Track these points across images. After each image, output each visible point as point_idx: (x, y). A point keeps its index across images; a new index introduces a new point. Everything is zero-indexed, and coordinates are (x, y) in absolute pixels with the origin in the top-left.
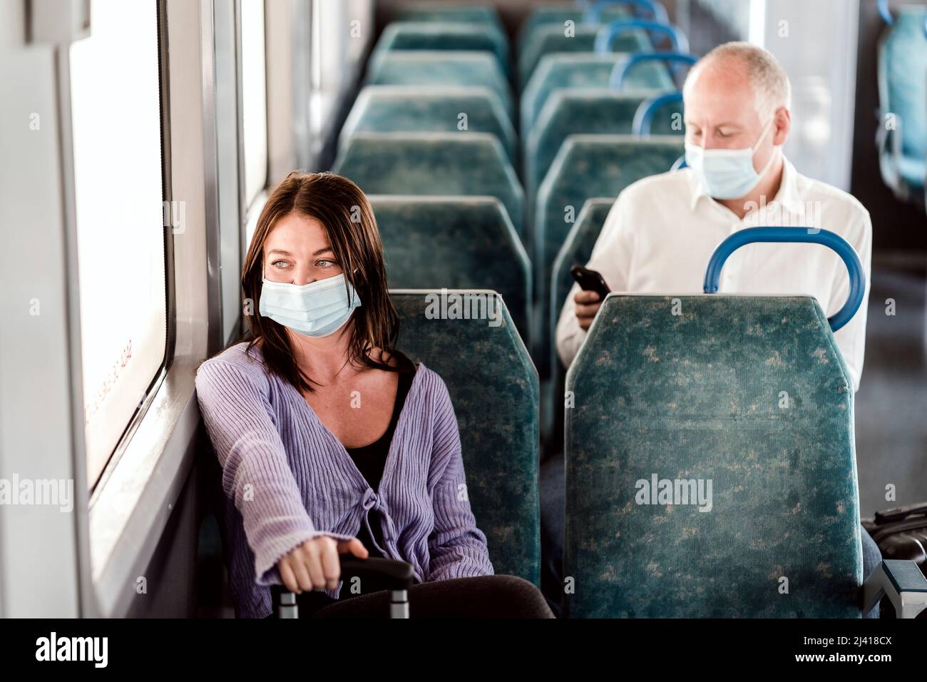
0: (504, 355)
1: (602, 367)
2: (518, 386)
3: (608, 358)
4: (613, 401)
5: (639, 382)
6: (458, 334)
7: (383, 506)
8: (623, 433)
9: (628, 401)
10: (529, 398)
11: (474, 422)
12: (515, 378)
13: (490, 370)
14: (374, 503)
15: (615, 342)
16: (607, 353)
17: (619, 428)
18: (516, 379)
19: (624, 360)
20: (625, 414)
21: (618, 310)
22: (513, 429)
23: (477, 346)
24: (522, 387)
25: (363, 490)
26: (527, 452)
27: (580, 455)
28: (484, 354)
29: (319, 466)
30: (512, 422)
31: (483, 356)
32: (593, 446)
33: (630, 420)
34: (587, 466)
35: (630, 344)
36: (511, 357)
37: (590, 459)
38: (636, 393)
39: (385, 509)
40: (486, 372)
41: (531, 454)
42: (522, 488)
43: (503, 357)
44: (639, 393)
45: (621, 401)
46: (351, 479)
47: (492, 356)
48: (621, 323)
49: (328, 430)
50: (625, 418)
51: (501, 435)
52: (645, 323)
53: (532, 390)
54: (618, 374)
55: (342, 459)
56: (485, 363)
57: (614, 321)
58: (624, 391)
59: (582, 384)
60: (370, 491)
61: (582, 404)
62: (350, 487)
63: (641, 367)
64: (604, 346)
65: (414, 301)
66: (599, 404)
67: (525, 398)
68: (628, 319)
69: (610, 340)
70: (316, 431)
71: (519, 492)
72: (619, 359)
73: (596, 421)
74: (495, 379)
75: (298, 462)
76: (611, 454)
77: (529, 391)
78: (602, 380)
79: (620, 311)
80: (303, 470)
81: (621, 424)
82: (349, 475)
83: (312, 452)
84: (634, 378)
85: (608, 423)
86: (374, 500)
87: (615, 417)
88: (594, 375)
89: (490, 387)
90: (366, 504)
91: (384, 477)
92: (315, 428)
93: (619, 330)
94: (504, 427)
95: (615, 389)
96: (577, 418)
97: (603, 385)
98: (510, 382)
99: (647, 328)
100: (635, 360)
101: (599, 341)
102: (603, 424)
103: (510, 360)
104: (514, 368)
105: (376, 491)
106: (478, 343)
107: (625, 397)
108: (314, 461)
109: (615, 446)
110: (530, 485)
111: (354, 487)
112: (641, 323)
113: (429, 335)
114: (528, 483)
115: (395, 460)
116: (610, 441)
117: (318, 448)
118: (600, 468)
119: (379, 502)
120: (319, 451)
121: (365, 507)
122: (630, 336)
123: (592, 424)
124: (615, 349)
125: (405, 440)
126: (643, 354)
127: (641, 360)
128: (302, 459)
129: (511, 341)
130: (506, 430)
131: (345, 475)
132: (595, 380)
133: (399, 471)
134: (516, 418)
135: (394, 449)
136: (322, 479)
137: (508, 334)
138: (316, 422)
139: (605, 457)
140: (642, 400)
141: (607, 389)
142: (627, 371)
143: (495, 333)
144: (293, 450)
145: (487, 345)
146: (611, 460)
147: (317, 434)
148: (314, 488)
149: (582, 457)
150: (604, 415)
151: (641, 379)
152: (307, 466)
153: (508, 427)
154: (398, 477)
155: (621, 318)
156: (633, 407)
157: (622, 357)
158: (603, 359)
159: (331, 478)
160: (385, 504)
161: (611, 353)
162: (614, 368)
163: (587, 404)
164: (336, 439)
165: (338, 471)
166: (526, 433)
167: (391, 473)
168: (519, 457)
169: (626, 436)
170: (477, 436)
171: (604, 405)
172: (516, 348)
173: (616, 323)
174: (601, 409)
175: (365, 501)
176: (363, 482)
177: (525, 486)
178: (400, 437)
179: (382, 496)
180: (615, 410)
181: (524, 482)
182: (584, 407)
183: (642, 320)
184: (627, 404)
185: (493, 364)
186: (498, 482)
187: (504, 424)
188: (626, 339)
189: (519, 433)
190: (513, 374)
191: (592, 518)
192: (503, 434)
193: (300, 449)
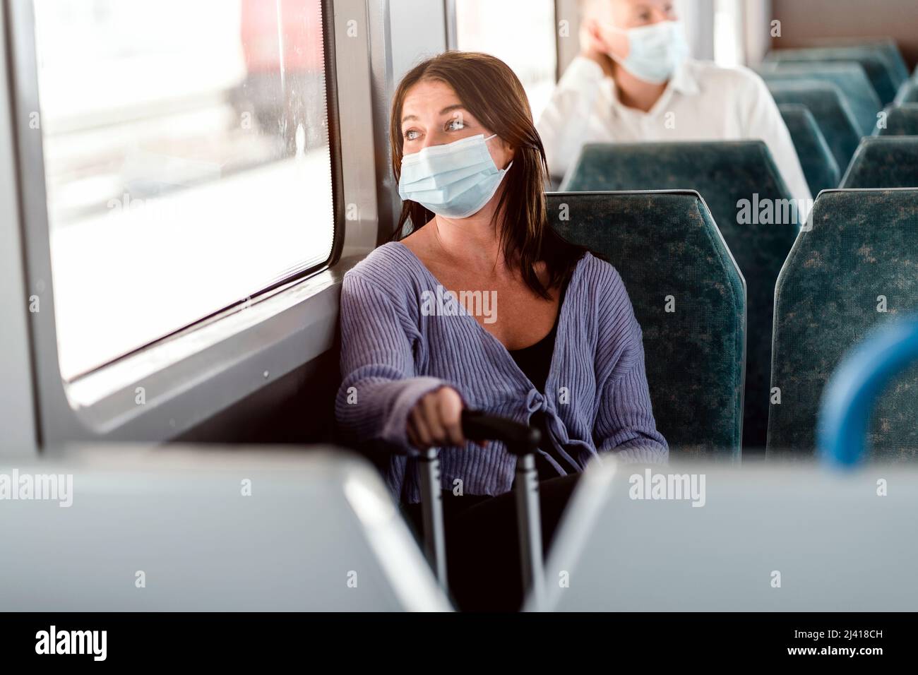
0: (701, 257)
1: (811, 269)
2: (717, 291)
3: (818, 259)
4: (823, 307)
5: (853, 286)
6: (650, 234)
7: (551, 407)
8: (834, 342)
9: (841, 307)
10: (729, 304)
11: (667, 331)
12: (714, 282)
13: (686, 274)
14: (541, 403)
15: (826, 240)
16: (817, 253)
17: (830, 337)
18: (714, 284)
19: (836, 261)
20: (836, 322)
21: (830, 205)
22: (711, 338)
23: (671, 247)
24: (722, 293)
25: (526, 391)
26: (725, 363)
27: (785, 367)
28: (679, 256)
29: (477, 369)
30: (709, 331)
31: (677, 258)
32: (799, 356)
33: (842, 328)
34: (792, 378)
35: (842, 242)
36: (709, 259)
37: (796, 371)
38: (849, 298)
39: (554, 410)
40: (681, 276)
41: (730, 365)
42: (718, 402)
43: (699, 259)
44: (853, 299)
45: (832, 306)
46: (514, 380)
47: (687, 259)
48: (832, 219)
49: (486, 331)
50: (836, 326)
51: (696, 344)
52: (859, 219)
53: (733, 296)
54: (830, 276)
55: (502, 360)
56: (680, 266)
57: (825, 218)
58: (837, 296)
59: (789, 289)
60: (534, 391)
61: (789, 311)
62: (514, 389)
63: (855, 268)
64: (813, 246)
65: (605, 200)
66: (808, 310)
67: (724, 305)
68: (840, 216)
69: (820, 239)
70: (473, 334)
71: (714, 407)
72: (830, 260)
73: (804, 330)
74: (691, 283)
75: (452, 366)
76: (820, 366)
77: (730, 297)
78: (812, 284)
79: (832, 207)
80: (458, 374)
81: (832, 332)
82: (511, 376)
83: (468, 354)
84: (847, 281)
85: (817, 332)
86: (540, 401)
87: (826, 325)
88: (802, 278)
89: (686, 292)
90: (531, 406)
91: (551, 376)
92: (472, 330)
93: (830, 228)
94: (700, 337)
95: (826, 294)
96: (784, 327)
97: (812, 289)
98: (708, 286)
99: (861, 225)
100: (847, 260)
101: (808, 241)
102: (811, 332)
103: (708, 262)
104: (713, 271)
105: (542, 391)
106: (672, 244)
107: (837, 302)
108: (470, 365)
109: (825, 356)
110: (728, 400)
111: (517, 389)
112: (855, 219)
113: (620, 237)
114: (725, 397)
115: (562, 357)
116: (820, 351)
117: (475, 351)
118: (807, 380)
119: (546, 402)
120: (476, 353)
121: (529, 410)
122: (842, 234)
123: (800, 333)
124: (826, 249)
125: (570, 336)
126: (858, 254)
127: (855, 261)
128: (456, 363)
129: (709, 242)
130: (702, 340)
131: (505, 377)
132: (803, 284)
133: (567, 370)
134: (714, 327)
135: (559, 346)
136: (480, 382)
137: (706, 235)
138: (473, 324)
139: (814, 368)
140: (857, 306)
141: (817, 294)
142: (839, 273)
143: (691, 233)
144: (447, 354)
145: (682, 247)
146: (820, 373)
147: (474, 336)
148: (472, 392)
149: (787, 369)
150: (813, 322)
151: (855, 282)
152: (462, 371)
153: (705, 337)
154: (566, 376)
155: (832, 215)
156: (846, 314)
157: (834, 257)
158: (813, 260)
159: (491, 381)
160: (553, 405)
161: (821, 254)
162: (825, 270)
163: (794, 312)
164: (495, 339)
165: (498, 374)
166: (725, 343)
167: (558, 372)
168: (716, 369)
169: (838, 346)
170: (670, 346)
171: (813, 311)
172: (715, 249)
173: (826, 220)
174: (809, 316)
175: (529, 403)
176: (527, 383)
177: (721, 400)
178: (564, 332)
179: (549, 396)
180: (825, 317)
181: (722, 396)
182: (791, 315)
183: (856, 216)
184: (840, 310)
185: (688, 268)
186: (692, 395)
187: (700, 333)
188: (839, 238)
189: (717, 343)
190: (712, 278)
191: (795, 435)
192: (700, 344)
193: (454, 353)
